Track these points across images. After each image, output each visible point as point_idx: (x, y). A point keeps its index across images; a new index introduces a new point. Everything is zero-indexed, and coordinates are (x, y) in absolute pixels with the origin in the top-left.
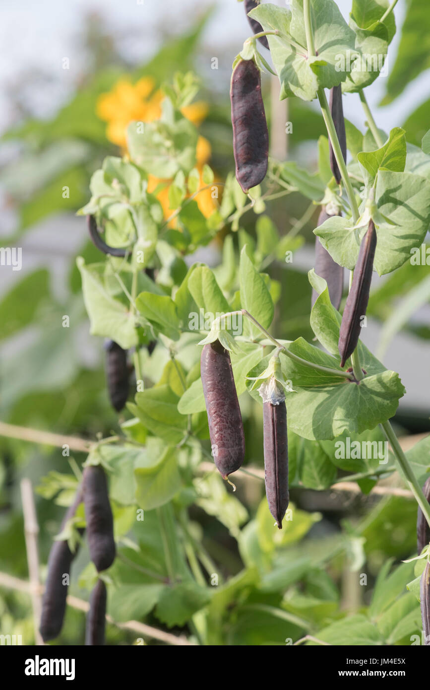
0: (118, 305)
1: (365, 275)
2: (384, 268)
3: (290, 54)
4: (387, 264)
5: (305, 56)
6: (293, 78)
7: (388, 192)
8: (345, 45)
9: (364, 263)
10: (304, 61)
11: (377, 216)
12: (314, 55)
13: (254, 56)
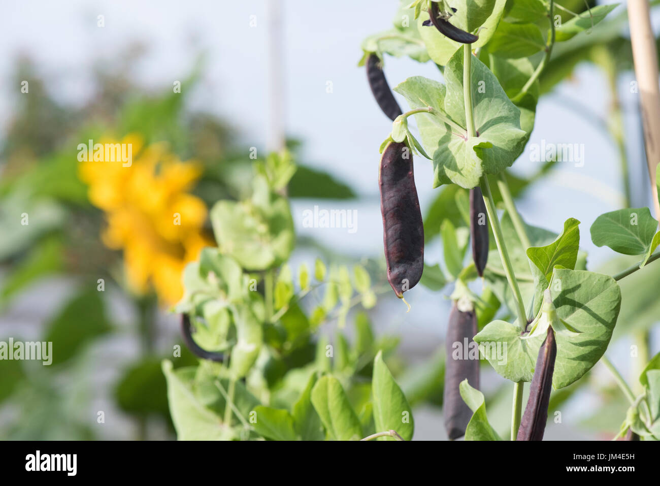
0: (211, 416)
1: (544, 391)
2: (562, 381)
3: (444, 134)
4: (564, 376)
5: (463, 137)
6: (451, 162)
7: (565, 292)
8: (511, 124)
9: (543, 378)
10: (463, 142)
11: (557, 323)
12: (474, 136)
13: (406, 137)
